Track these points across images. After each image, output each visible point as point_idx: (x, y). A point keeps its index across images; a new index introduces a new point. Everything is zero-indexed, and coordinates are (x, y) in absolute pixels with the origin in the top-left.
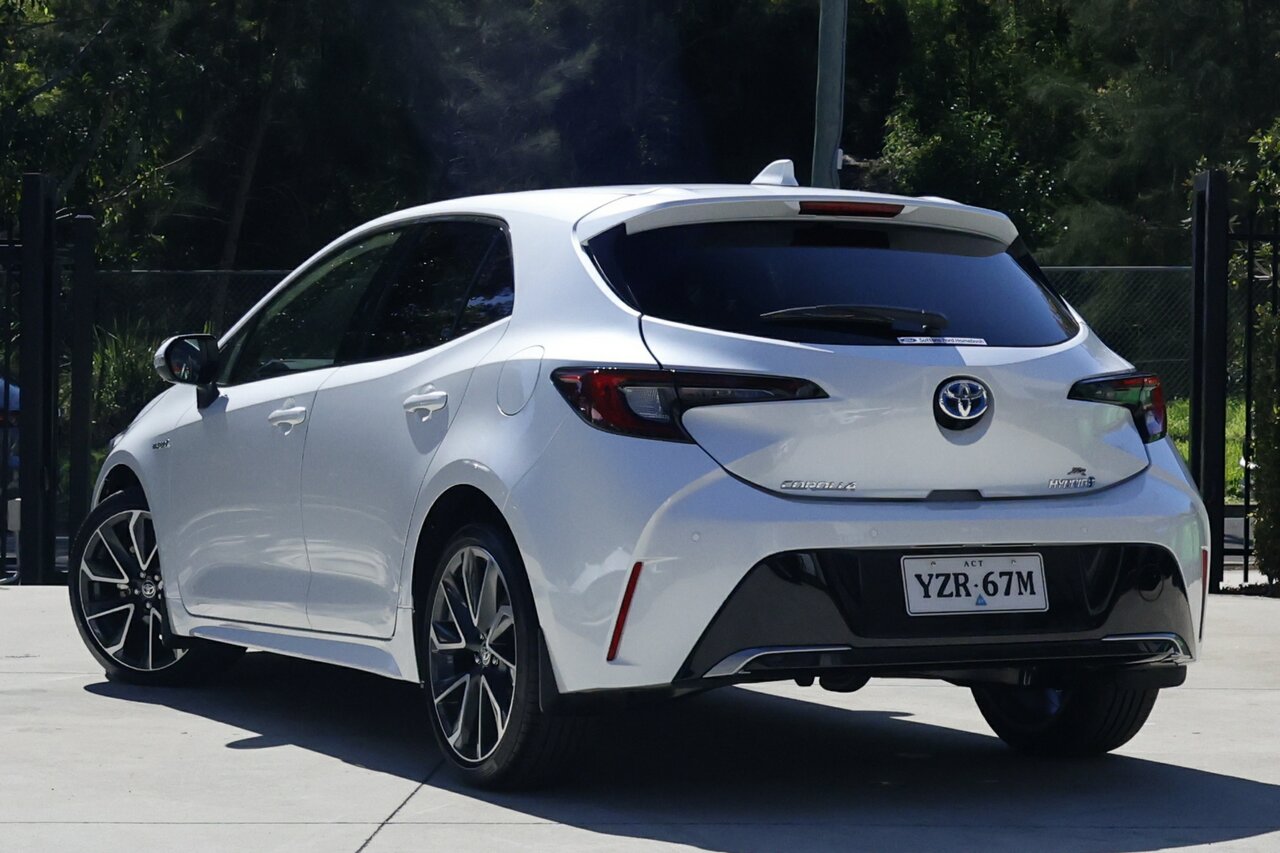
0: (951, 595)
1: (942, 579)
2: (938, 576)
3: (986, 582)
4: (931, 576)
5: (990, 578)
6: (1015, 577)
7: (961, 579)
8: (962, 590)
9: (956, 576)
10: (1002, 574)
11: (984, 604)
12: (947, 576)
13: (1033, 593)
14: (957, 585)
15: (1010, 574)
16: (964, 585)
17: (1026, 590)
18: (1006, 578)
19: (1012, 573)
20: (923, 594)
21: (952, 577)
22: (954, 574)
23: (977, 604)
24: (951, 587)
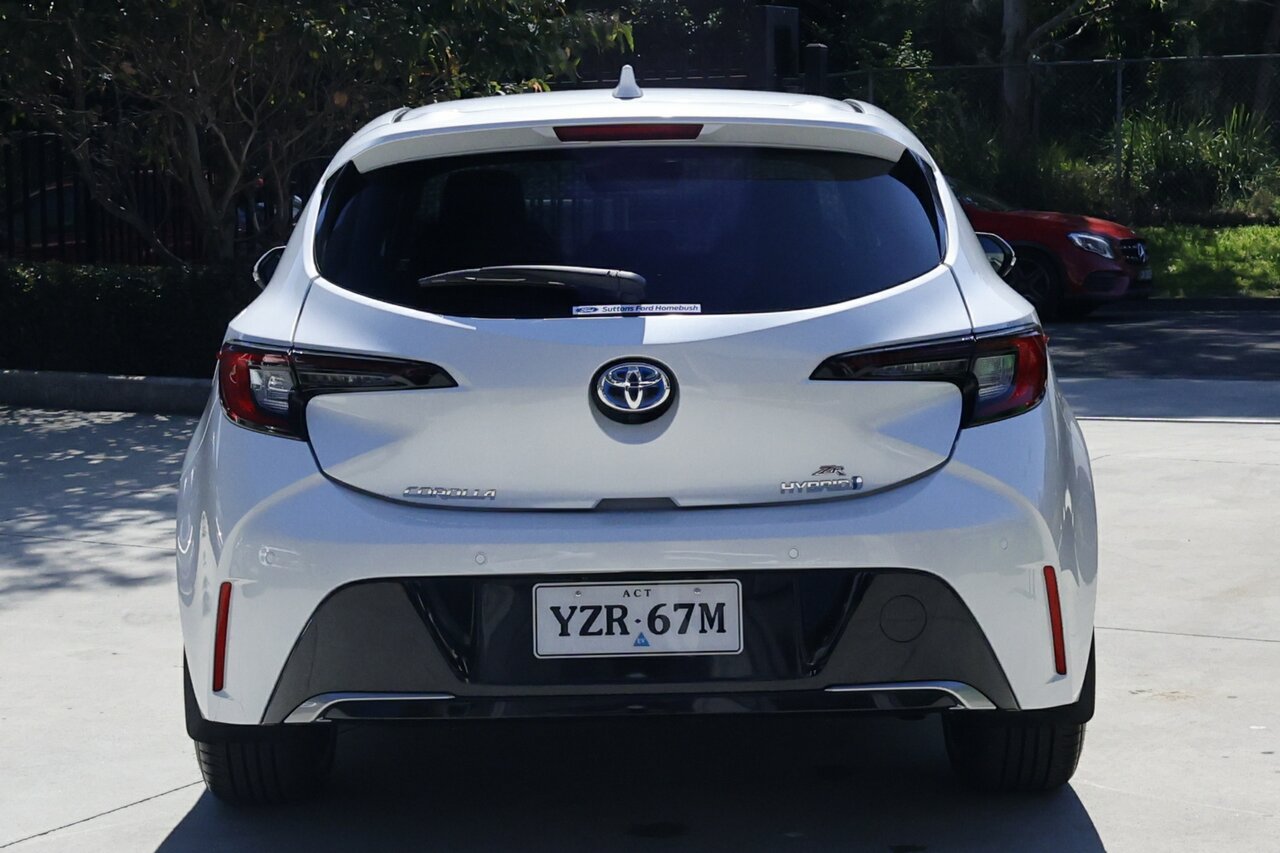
0: (600, 633)
1: (589, 612)
2: (583, 609)
3: (652, 617)
4: (573, 609)
5: (658, 613)
6: (697, 611)
7: (617, 613)
8: (616, 627)
9: (610, 609)
10: (677, 607)
11: (646, 644)
12: (597, 610)
13: (721, 630)
14: (610, 620)
15: (690, 607)
16: (620, 621)
17: (711, 626)
18: (683, 612)
19: (693, 605)
20: (560, 631)
21: (604, 612)
22: (606, 607)
23: (636, 644)
24: (601, 622)
